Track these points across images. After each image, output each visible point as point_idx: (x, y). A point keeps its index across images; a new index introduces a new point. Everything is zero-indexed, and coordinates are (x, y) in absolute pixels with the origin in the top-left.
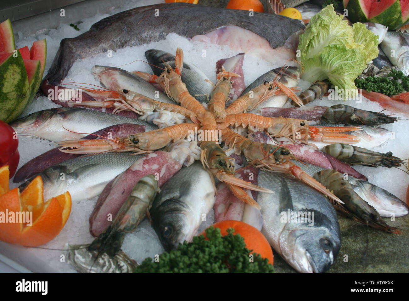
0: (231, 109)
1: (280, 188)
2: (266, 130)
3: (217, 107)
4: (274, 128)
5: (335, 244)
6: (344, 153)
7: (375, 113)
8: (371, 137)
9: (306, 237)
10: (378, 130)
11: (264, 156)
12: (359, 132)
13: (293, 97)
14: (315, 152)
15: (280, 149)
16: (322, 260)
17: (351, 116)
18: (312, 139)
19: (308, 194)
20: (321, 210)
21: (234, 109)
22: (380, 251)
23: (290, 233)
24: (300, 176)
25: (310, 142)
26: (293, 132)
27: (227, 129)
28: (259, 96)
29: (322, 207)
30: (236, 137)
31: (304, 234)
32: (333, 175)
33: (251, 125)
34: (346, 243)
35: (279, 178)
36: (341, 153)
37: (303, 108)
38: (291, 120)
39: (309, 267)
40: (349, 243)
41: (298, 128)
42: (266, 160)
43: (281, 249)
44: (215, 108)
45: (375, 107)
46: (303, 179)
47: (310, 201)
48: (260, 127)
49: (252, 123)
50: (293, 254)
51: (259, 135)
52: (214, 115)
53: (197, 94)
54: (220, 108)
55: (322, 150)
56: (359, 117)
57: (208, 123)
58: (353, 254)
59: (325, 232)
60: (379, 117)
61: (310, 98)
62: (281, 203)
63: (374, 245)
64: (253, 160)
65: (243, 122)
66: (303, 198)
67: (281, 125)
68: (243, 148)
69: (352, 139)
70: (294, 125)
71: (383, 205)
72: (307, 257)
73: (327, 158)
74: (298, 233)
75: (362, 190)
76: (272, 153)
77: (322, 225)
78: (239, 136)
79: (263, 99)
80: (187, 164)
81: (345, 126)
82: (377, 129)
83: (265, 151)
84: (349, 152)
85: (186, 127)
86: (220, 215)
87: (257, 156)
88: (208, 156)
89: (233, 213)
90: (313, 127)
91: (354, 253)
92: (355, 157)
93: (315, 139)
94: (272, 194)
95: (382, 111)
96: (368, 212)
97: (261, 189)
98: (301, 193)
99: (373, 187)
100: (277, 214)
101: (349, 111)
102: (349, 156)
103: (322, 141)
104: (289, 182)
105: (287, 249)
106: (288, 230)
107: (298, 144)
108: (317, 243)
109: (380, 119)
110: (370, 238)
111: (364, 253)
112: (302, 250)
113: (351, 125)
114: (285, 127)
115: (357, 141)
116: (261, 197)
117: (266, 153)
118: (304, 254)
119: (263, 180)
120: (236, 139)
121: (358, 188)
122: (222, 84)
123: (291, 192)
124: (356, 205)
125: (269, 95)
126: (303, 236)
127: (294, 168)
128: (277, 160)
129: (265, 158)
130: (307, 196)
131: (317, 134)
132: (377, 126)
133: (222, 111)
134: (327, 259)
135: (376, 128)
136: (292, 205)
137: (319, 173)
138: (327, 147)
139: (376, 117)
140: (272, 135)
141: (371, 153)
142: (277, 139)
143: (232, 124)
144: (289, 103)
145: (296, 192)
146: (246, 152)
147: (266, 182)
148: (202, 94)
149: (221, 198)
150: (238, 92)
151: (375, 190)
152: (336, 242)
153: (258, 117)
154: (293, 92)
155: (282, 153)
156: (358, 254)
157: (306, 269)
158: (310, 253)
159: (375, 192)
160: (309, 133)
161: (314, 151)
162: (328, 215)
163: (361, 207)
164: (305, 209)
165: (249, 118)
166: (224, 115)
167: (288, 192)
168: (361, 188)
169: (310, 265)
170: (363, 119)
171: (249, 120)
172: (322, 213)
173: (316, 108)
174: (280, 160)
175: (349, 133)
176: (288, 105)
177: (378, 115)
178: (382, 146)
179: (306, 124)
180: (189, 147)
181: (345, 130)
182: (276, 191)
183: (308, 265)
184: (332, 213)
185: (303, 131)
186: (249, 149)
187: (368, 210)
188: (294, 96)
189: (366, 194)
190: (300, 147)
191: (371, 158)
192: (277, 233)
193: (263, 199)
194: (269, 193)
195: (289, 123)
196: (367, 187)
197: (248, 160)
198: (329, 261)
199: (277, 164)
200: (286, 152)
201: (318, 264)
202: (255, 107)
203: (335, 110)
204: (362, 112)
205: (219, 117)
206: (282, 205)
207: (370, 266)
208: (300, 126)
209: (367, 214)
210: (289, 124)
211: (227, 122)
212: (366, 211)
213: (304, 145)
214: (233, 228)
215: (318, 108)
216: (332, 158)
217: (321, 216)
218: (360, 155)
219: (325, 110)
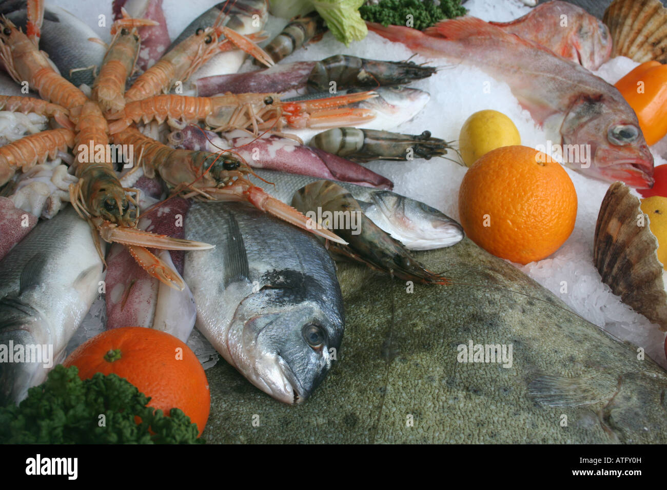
0: (135, 90)
1: (224, 237)
2: (202, 122)
3: (105, 90)
4: (217, 115)
5: (331, 331)
6: (347, 145)
7: (399, 63)
8: (393, 106)
9: (275, 328)
10: (405, 93)
11: (196, 176)
12: (373, 102)
13: (253, 52)
14: (295, 151)
15: (221, 158)
16: (309, 367)
17: (358, 72)
18: (290, 125)
19: (278, 239)
20: (302, 268)
21: (142, 89)
22: (414, 325)
23: (246, 324)
24: (263, 206)
25: (287, 132)
26: (253, 118)
27: (129, 130)
28: (189, 57)
29: (305, 260)
30: (143, 146)
31: (271, 323)
32: (326, 191)
33: (172, 117)
34: (356, 318)
35: (226, 215)
36: (343, 145)
37: (274, 68)
38: (247, 96)
39: (285, 386)
40: (361, 316)
41: (262, 109)
42: (200, 182)
43: (233, 357)
44: (100, 95)
45: (398, 53)
46: (269, 211)
47: (281, 255)
48: (191, 118)
49: (174, 113)
50: (254, 364)
51: (189, 133)
52: (100, 107)
53: (75, 68)
54: (111, 92)
55: (309, 144)
56: (372, 74)
57: (88, 125)
58: (369, 338)
59: (311, 311)
60: (405, 69)
61: (284, 50)
62: (227, 265)
63: (403, 315)
64: (176, 186)
65: (156, 113)
66: (267, 250)
67: (230, 109)
68: (156, 165)
69: (361, 115)
70: (253, 106)
71: (419, 231)
72: (280, 367)
73: (319, 157)
74: (261, 323)
75: (382, 210)
76: (207, 168)
77: (306, 297)
78: (149, 143)
79: (197, 63)
80: (49, 215)
81: (348, 92)
82: (403, 91)
83: (195, 167)
84: (356, 140)
85: (46, 138)
86: (114, 306)
87: (182, 177)
88: (86, 193)
89: (137, 300)
90: (289, 105)
91: (371, 336)
92: (368, 150)
93: (294, 125)
94: (210, 250)
95: (412, 57)
96: (392, 253)
97: (187, 246)
98: (263, 241)
99: (401, 199)
100: (220, 291)
101: (352, 65)
102: (356, 148)
103: (308, 126)
104: (243, 220)
105: (244, 357)
106: (242, 319)
107: (263, 139)
108: (297, 335)
109: (407, 72)
110: (397, 301)
111: (386, 334)
112: (270, 356)
113: (359, 90)
114: (237, 112)
115: (370, 118)
116: (191, 261)
117: (198, 169)
118: (273, 362)
119: (196, 224)
120: (143, 149)
121: (373, 206)
122: (118, 44)
123: (245, 241)
124: (371, 243)
125: (207, 52)
126: (271, 327)
127: (250, 192)
128: (218, 180)
129: (197, 180)
130: (276, 244)
131: (297, 115)
132: (405, 86)
133: (115, 98)
134: (318, 362)
135: (402, 89)
136: (248, 268)
137: (302, 191)
138: (318, 138)
139: (401, 70)
140: (215, 129)
141: (394, 137)
142: (227, 135)
143: (137, 119)
144: (249, 63)
145: (256, 239)
146: (163, 172)
147: (201, 228)
148: (85, 66)
149: (117, 273)
150: (156, 54)
151: (404, 206)
152: (333, 325)
153: (184, 99)
154: (254, 43)
155: (227, 167)
156: (377, 337)
157: (280, 390)
158: (283, 358)
159: (404, 209)
160: (284, 115)
161: (293, 148)
162: (316, 276)
163: (379, 246)
164: (272, 271)
165: (166, 104)
166: (120, 105)
167: (241, 242)
168: (380, 207)
169: (286, 382)
170: (380, 76)
171: (167, 107)
172: (304, 274)
173: (296, 67)
174: (226, 180)
175: (355, 105)
176: (249, 67)
177: (404, 67)
178: (415, 121)
179: (276, 101)
180: (52, 180)
181: (348, 101)
182: (218, 244)
183: (284, 382)
184: (325, 268)
185: (272, 114)
186: (167, 165)
187: (392, 249)
188: (255, 49)
189: (389, 216)
190: (268, 145)
191: (394, 147)
192: (223, 328)
193: (195, 263)
194: (204, 250)
195: (244, 103)
196: (391, 201)
197: (169, 186)
198: (323, 364)
199: (222, 188)
200: (232, 164)
201: (301, 377)
202: (185, 79)
203: (328, 66)
204: (376, 64)
205: (110, 110)
206: (229, 270)
207: (397, 360)
208: (264, 105)
209: (390, 257)
210: (243, 105)
211: (127, 117)
212: (388, 252)
213: (276, 139)
214: (118, 350)
215: (300, 66)
216: (328, 156)
217: (304, 280)
218: (376, 144)
219: (312, 68)
